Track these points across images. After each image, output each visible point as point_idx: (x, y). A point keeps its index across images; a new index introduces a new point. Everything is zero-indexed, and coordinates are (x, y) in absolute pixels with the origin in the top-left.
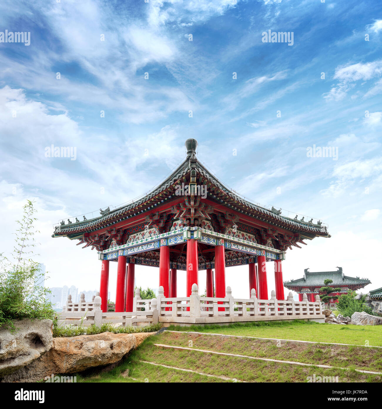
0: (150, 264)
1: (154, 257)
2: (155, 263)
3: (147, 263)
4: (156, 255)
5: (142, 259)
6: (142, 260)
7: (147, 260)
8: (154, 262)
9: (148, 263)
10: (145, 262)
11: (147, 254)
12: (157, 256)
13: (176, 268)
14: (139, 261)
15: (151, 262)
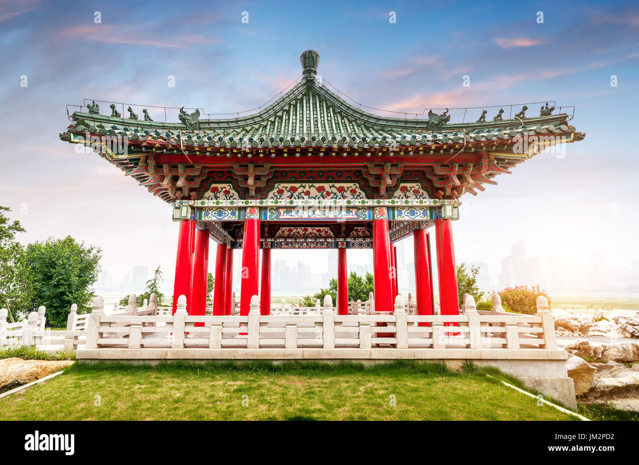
0: (297, 246)
1: (306, 235)
2: (305, 244)
3: (290, 245)
4: (308, 232)
5: (281, 240)
6: (282, 242)
7: (289, 241)
8: (302, 243)
9: (292, 245)
10: (287, 244)
11: (292, 233)
12: (311, 232)
13: (345, 247)
14: (277, 243)
15: (298, 243)
